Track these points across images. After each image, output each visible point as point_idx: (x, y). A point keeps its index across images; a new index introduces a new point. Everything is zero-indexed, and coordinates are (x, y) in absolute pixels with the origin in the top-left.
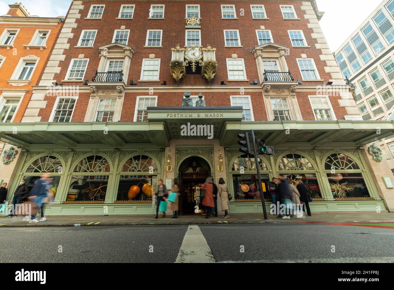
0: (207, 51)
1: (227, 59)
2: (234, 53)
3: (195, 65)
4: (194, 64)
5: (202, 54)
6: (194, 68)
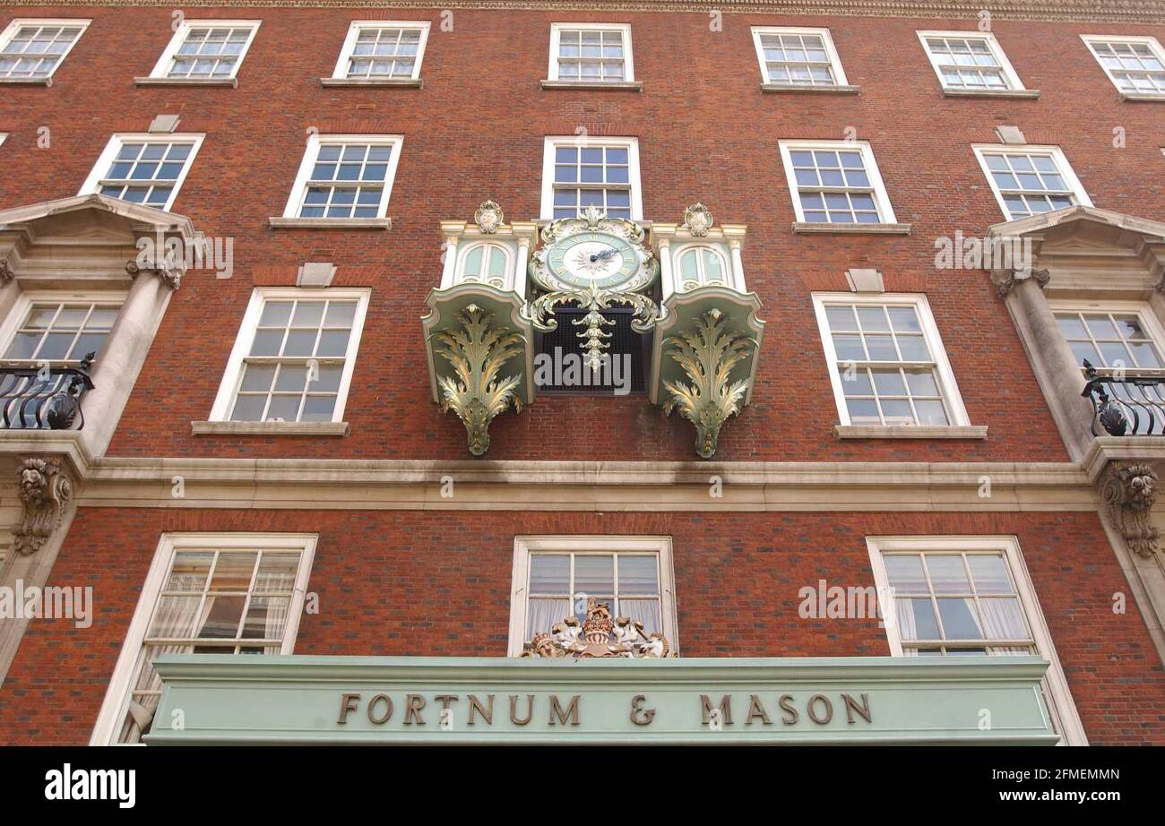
0: (683, 241)
1: (819, 302)
2: (861, 263)
3: (604, 328)
4: (594, 318)
5: (649, 263)
6: (595, 343)
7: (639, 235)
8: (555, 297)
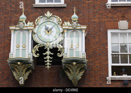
2: (123, 18)
5: (62, 34)
6: (48, 64)
7: (60, 22)
8: (39, 46)
